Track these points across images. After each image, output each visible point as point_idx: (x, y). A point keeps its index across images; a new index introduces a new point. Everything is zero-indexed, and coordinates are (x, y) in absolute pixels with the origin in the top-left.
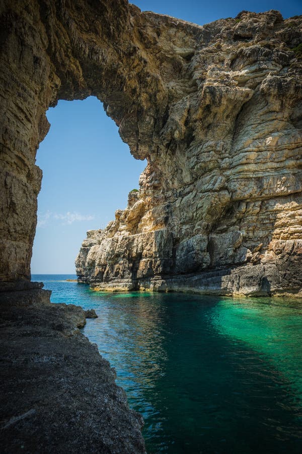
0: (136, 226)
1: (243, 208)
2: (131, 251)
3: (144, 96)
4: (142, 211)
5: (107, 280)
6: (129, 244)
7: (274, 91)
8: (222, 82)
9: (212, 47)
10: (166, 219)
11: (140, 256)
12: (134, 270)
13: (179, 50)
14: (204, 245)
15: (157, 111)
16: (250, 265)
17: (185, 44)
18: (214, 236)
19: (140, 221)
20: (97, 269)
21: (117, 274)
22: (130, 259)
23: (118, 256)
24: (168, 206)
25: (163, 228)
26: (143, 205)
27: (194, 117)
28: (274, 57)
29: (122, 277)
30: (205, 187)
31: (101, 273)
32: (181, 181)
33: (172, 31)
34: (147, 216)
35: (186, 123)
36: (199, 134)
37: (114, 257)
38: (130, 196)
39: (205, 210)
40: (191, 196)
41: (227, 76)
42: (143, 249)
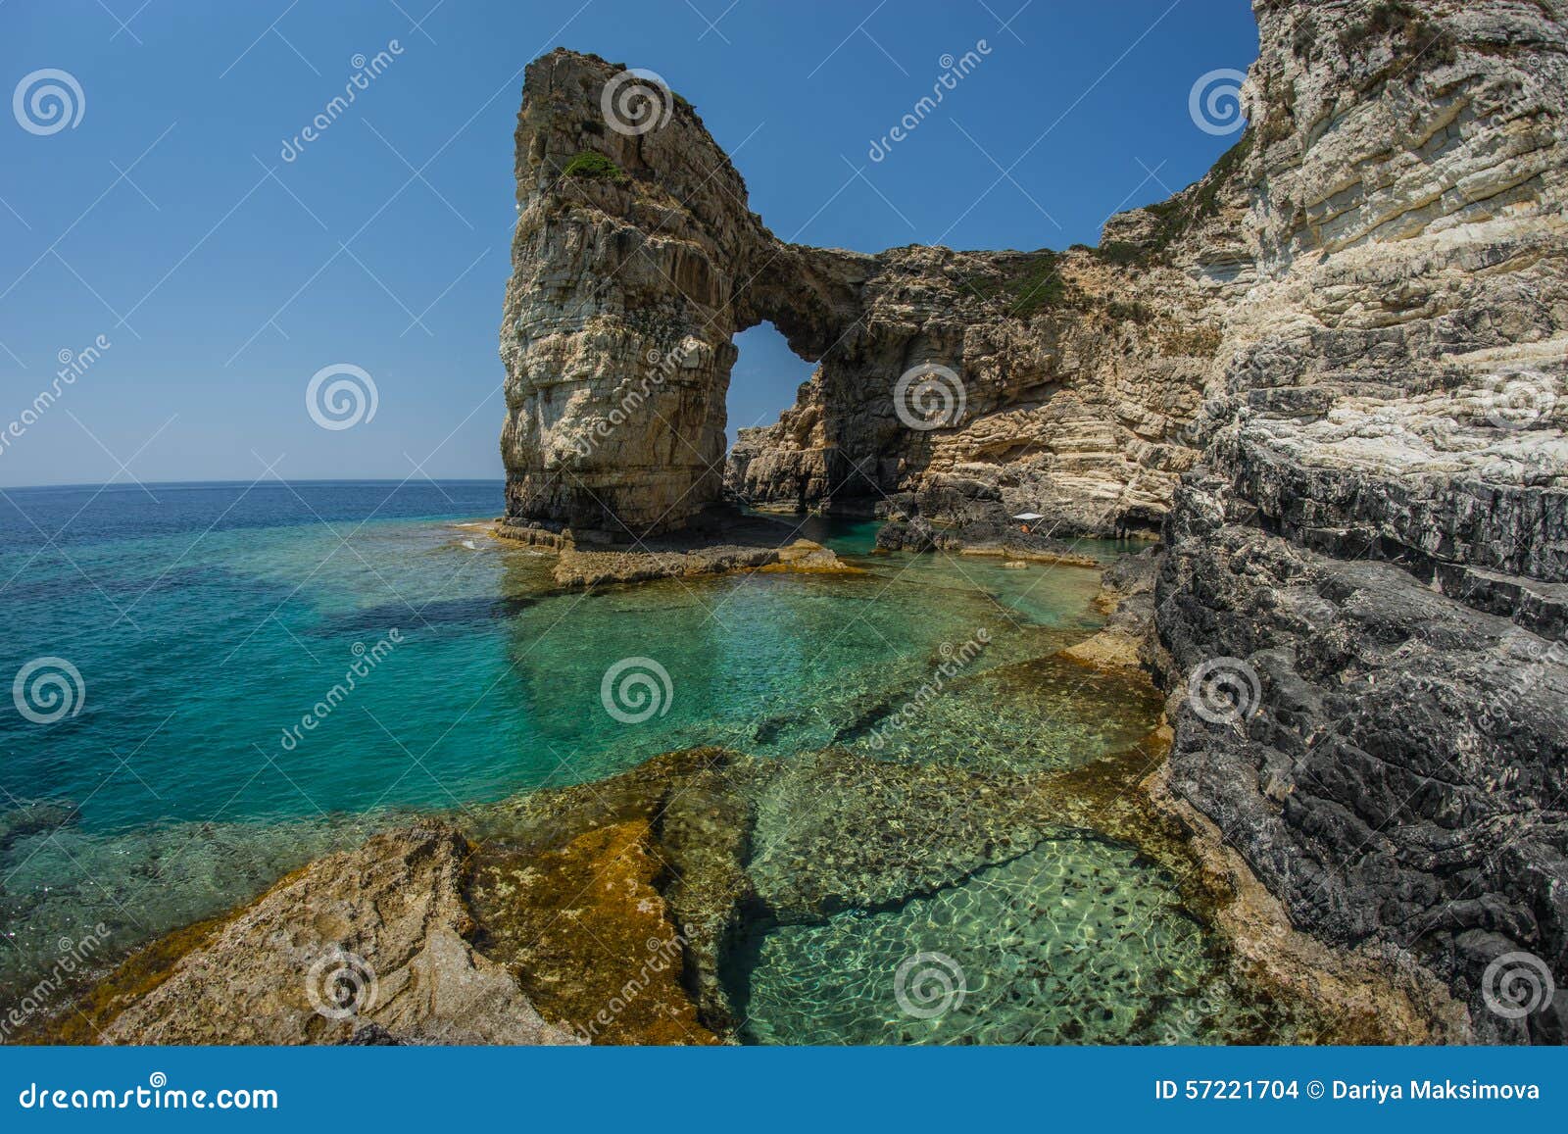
0: (806, 436)
1: (908, 437)
2: (799, 469)
3: (814, 319)
4: (813, 419)
5: (771, 500)
6: (798, 460)
7: (934, 334)
8: (888, 317)
9: (882, 278)
10: (838, 436)
11: (808, 475)
12: (802, 489)
13: (849, 279)
14: (873, 469)
15: (828, 332)
16: (909, 493)
17: (856, 274)
18: (884, 460)
19: (810, 431)
20: (759, 488)
21: (783, 493)
22: (798, 478)
23: (784, 473)
24: (842, 421)
25: (835, 446)
26: (815, 413)
27: (864, 344)
28: (936, 300)
29: (789, 497)
30: (874, 411)
31: (764, 492)
32: (854, 396)
33: (842, 264)
34: (818, 427)
35: (857, 347)
36: (870, 360)
37: (780, 476)
38: (800, 391)
39: (875, 432)
40: (861, 416)
41: (894, 311)
42: (812, 467)
